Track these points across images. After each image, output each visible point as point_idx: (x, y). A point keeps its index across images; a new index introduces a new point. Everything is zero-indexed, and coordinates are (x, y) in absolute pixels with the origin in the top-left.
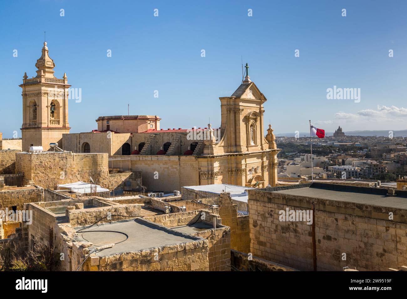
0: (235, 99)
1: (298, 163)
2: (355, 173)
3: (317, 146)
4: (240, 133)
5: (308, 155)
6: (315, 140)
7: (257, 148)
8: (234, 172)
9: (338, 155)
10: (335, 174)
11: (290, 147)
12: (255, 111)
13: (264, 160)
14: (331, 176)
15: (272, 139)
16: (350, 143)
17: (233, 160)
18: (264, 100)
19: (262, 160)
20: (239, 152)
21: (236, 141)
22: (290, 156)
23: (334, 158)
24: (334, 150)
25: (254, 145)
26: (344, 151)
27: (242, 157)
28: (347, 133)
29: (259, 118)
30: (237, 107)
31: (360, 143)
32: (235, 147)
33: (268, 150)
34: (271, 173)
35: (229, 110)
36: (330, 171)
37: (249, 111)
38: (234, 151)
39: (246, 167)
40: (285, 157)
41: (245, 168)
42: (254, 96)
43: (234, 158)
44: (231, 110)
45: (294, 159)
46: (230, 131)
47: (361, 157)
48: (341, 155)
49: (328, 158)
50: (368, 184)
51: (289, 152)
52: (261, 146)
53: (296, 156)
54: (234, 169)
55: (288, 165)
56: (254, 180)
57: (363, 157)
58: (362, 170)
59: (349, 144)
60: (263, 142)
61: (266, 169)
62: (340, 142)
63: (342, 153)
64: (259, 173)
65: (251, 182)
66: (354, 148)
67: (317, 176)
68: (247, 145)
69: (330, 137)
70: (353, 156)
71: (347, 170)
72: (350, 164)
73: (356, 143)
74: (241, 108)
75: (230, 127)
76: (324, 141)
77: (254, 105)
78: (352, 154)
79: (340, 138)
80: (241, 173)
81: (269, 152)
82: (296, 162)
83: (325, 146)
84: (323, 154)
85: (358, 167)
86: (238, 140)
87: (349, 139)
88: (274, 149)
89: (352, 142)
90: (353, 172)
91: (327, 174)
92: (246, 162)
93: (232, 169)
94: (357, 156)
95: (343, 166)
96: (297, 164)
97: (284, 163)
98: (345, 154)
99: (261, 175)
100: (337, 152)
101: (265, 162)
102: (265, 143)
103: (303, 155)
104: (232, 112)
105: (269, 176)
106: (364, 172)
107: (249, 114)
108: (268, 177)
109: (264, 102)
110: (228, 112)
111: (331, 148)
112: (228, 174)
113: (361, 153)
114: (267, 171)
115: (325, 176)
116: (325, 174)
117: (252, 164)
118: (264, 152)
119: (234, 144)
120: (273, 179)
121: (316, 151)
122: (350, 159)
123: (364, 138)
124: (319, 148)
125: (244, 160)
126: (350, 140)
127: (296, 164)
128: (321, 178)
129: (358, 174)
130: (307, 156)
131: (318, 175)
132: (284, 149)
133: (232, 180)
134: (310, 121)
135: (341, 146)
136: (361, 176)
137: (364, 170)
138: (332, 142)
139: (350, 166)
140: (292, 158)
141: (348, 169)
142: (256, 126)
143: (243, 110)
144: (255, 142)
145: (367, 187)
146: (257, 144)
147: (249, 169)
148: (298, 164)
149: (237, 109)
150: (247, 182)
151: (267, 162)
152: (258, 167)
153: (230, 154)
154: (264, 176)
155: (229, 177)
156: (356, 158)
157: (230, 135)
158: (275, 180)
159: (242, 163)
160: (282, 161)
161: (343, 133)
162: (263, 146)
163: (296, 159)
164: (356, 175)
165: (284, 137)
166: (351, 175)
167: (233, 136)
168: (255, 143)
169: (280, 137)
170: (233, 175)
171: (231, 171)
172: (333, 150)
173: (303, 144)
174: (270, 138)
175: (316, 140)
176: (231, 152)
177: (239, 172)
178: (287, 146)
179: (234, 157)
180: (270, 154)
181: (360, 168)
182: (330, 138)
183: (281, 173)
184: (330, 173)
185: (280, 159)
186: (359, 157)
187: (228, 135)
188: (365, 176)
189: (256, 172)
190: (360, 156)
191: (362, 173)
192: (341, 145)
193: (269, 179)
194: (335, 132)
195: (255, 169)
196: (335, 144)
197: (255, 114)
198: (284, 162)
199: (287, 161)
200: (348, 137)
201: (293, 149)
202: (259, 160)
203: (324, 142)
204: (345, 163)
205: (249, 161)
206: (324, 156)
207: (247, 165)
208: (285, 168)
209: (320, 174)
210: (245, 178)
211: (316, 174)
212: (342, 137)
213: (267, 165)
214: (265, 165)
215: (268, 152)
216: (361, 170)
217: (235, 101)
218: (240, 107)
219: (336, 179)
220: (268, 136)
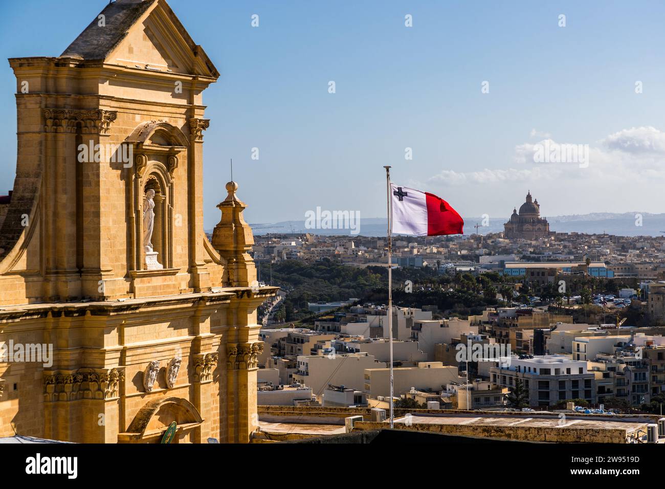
0: (78, 66)
1: (358, 346)
2: (582, 385)
3: (435, 273)
4: (97, 214)
5: (399, 312)
6: (428, 251)
7: (170, 283)
8: (68, 387)
9: (520, 313)
10: (505, 391)
11: (324, 278)
12: (165, 120)
13: (202, 335)
14: (487, 399)
15: (237, 242)
16: (571, 261)
17: (66, 333)
18: (206, 75)
19: (194, 331)
20: (91, 300)
21: (79, 253)
22: (327, 314)
23: (503, 324)
24: (505, 293)
25: (160, 267)
26: (543, 297)
27: (104, 318)
28: (557, 221)
29: (182, 154)
30: (89, 102)
31: (607, 263)
32: (75, 276)
33: (219, 290)
34: (232, 388)
35: (52, 115)
36: (485, 378)
37: (141, 121)
38: (74, 295)
39: (122, 361)
40: (304, 321)
41: (117, 366)
42: (165, 55)
43: (69, 325)
44: (62, 116)
45: (343, 327)
46: (56, 207)
47: (610, 319)
48: (529, 312)
49: (479, 324)
50: (622, 432)
51: (322, 299)
52: (190, 271)
53: (348, 316)
54: (71, 372)
55: (314, 352)
56: (154, 418)
57: (616, 322)
58: (612, 374)
59: (567, 269)
60: (201, 255)
61: (211, 372)
62: (528, 259)
63: (536, 305)
64: (180, 389)
65: (144, 427)
66: (584, 284)
67: (433, 399)
68: (130, 267)
69: (490, 237)
70: (579, 317)
71: (553, 373)
72: (564, 350)
73: (591, 265)
74: (105, 106)
75: (55, 192)
76: (464, 252)
77: (164, 97)
78: (576, 307)
79: (529, 242)
80: (99, 389)
81: (226, 298)
82: (347, 341)
83: (467, 276)
84: (460, 307)
85: (597, 361)
86: (87, 246)
87: (565, 247)
88: (247, 285)
89: (577, 259)
90: (575, 383)
91: (472, 389)
92: (121, 341)
93: (59, 374)
94: (592, 316)
95: (536, 358)
96: (352, 351)
97: (298, 346)
98: (546, 308)
99: (188, 399)
100: (517, 299)
101: (206, 341)
102: (207, 262)
103: (378, 313)
104: (64, 123)
105: (221, 401)
106: (619, 383)
107: (142, 133)
108: (218, 405)
109: (207, 84)
110: (49, 122)
111: (493, 285)
112: (45, 392)
113: (609, 304)
114: (215, 380)
115: (463, 399)
116: (464, 389)
117: (148, 350)
118: (202, 298)
119: (74, 265)
120: (237, 412)
121: (432, 294)
122: (565, 329)
123: (623, 245)
124: (444, 282)
125: (115, 333)
126: (570, 253)
127: (347, 351)
128: (448, 409)
129: (594, 390)
130: (395, 315)
131: (438, 393)
132: (301, 287)
133: (61, 422)
134: (388, 168)
135: (532, 274)
136: (608, 397)
137: (619, 373)
138: (496, 259)
139: (567, 359)
140: (333, 324)
141: (557, 371)
142: (171, 189)
143: (113, 116)
144: (165, 257)
145: (616, 441)
146: (171, 266)
147: (138, 371)
148: (358, 351)
149: (89, 110)
150: (127, 426)
151: (217, 340)
152: (174, 363)
153: (51, 309)
154: (202, 402)
155: (47, 407)
156: (591, 323)
157: (55, 222)
158: (246, 418)
159: (106, 348)
160: (289, 334)
161: (544, 222)
162: (200, 271)
163: (350, 327)
164: (588, 394)
165: (302, 236)
166: (569, 394)
167: (67, 228)
168: (162, 259)
169: (285, 237)
170: (64, 396)
171: (58, 381)
172: (501, 292)
173: (379, 265)
174: (231, 240)
175: (435, 250)
176: (58, 299)
177: (93, 386)
178: (313, 271)
179: (69, 319)
180: (228, 309)
181: (602, 366)
182: (487, 243)
183: (286, 388)
184: (484, 386)
185: (284, 330)
186: (602, 320)
187: (47, 223)
188: (619, 398)
189: (165, 385)
190: (607, 317)
191: (610, 385)
192: (531, 272)
193: (221, 414)
194: (509, 217)
195: (163, 370)
196: (507, 266)
197: (166, 135)
198: (301, 340)
199: (312, 337)
200: (560, 237)
201: (339, 285)
202: (181, 335)
203: (464, 257)
204: (547, 347)
205: (136, 336)
206: (464, 316)
207: (128, 353)
208: (302, 368)
209: (444, 389)
210: (117, 412)
211: (429, 391)
212: (536, 239)
213: (213, 355)
214: (203, 353)
215: (220, 298)
216: (606, 375)
217: (77, 77)
218: (102, 102)
219: (506, 410)
220: (224, 232)
